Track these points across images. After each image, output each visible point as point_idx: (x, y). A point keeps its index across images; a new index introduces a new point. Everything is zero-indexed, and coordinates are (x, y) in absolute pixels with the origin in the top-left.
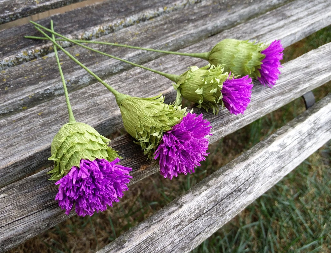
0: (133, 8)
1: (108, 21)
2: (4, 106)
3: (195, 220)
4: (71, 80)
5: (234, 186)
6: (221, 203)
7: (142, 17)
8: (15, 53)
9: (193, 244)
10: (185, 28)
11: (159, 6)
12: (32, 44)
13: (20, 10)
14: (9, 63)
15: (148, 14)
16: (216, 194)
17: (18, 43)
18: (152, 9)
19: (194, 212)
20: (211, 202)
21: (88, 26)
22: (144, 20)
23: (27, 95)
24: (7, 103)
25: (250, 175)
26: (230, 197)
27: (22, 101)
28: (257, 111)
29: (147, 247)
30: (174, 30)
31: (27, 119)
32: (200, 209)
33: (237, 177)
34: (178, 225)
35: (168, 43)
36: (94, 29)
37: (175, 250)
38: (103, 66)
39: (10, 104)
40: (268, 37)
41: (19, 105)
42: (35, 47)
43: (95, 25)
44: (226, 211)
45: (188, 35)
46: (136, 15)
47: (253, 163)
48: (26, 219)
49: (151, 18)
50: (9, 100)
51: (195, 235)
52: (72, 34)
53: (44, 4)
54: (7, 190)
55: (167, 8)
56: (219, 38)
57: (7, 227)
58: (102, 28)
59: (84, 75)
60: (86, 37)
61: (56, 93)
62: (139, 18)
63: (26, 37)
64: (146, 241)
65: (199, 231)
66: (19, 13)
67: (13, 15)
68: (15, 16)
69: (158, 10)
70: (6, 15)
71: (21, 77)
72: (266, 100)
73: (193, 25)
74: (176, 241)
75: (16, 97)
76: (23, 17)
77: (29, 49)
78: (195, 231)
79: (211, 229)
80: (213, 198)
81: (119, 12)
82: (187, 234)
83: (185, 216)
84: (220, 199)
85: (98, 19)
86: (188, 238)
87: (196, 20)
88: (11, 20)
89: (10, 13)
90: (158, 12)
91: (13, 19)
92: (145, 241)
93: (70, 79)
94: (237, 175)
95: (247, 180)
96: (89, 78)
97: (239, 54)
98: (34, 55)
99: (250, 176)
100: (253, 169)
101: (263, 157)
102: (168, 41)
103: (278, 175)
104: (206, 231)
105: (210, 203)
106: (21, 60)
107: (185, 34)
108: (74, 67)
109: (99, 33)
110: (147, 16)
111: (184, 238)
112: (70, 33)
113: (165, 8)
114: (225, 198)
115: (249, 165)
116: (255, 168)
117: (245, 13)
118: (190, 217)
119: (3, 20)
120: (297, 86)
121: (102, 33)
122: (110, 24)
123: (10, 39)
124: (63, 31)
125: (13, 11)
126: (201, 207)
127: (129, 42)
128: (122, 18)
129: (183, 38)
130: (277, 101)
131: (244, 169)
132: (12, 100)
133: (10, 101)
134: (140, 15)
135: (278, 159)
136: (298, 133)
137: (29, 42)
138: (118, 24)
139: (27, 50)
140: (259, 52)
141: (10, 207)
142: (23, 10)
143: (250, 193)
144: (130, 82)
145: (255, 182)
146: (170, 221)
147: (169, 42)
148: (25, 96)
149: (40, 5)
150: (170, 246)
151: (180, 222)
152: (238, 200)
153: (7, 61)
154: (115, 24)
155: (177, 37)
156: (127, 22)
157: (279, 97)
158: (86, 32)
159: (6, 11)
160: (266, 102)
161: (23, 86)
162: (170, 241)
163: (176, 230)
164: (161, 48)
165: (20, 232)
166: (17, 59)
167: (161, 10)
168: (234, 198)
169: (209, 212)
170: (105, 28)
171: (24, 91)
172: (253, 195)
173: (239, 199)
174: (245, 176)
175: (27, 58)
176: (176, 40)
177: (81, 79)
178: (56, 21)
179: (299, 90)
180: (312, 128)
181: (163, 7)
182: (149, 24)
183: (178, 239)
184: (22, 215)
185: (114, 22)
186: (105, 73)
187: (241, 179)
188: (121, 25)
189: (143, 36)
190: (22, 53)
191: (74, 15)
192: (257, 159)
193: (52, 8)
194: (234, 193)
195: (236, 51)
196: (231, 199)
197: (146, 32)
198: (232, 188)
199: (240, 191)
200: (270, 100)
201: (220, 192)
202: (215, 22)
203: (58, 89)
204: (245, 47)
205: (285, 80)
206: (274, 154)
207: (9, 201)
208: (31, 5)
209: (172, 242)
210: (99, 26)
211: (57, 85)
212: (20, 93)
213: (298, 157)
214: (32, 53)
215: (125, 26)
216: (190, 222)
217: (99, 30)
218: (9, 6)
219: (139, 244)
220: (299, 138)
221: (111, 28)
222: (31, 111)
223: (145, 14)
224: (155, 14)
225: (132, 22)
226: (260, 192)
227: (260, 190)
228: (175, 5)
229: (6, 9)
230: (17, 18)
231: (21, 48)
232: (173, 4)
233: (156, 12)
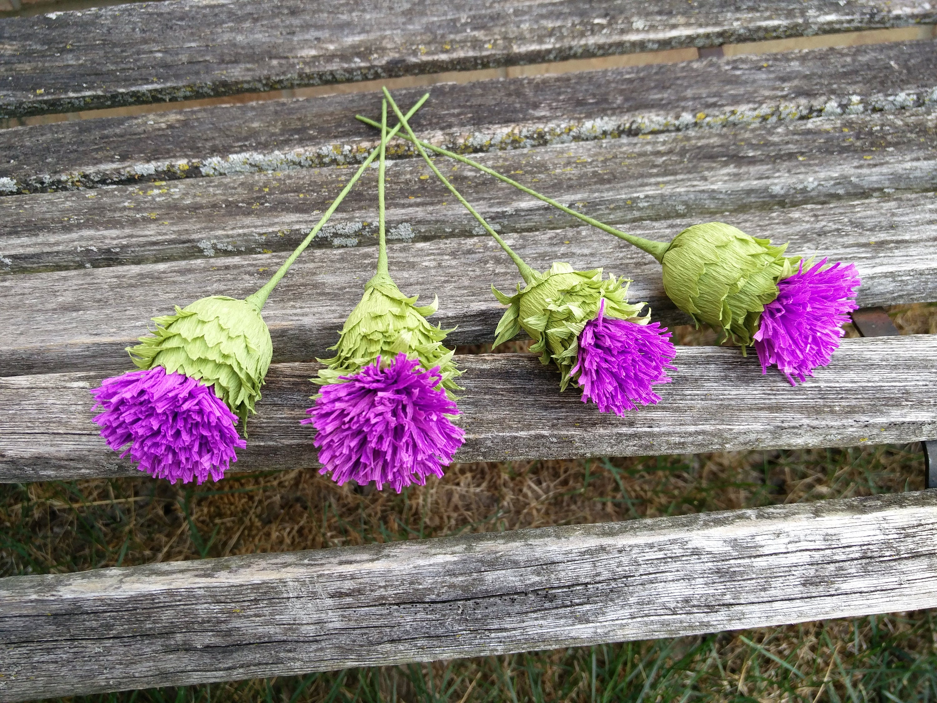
0: (619, 100)
1: (539, 119)
2: (228, 236)
3: (397, 604)
4: (371, 224)
5: (536, 579)
6: (484, 602)
7: (627, 125)
8: (319, 143)
9: (374, 656)
10: (706, 173)
11: (684, 109)
12: (359, 134)
13: (384, 62)
14: (302, 159)
15: (646, 121)
16: (475, 575)
17: (339, 125)
18: (662, 112)
19: (396, 587)
20: (452, 586)
21: (490, 123)
22: (633, 132)
23: (276, 229)
24: (235, 232)
25: (598, 574)
26: (513, 600)
27: (264, 237)
28: (700, 428)
29: (256, 601)
30: (674, 173)
31: (235, 272)
32: (416, 586)
33: (553, 563)
34: (347, 595)
35: (635, 200)
36: (499, 131)
37: (323, 644)
38: (450, 213)
39: (239, 235)
40: (914, 253)
41: (256, 241)
42: (360, 142)
43: (507, 122)
44: (492, 627)
45: (703, 191)
46: (614, 118)
47: (620, 552)
48: (84, 438)
49: (653, 133)
50: (242, 227)
51: (386, 639)
52: (448, 131)
53: (436, 57)
54: (96, 377)
55: (707, 116)
56: (771, 218)
57: (52, 437)
58: (516, 131)
59: (402, 222)
60: (475, 144)
61: (337, 242)
62: (619, 126)
63: (358, 116)
64: (258, 589)
65: (396, 633)
66: (382, 67)
67: (369, 68)
68: (372, 71)
69: (677, 117)
70: (353, 65)
71: (295, 191)
72: (751, 409)
73: (735, 170)
74: (331, 625)
75: (256, 227)
76: (390, 76)
77: (348, 143)
78: (388, 630)
79: (434, 647)
80: (461, 578)
81: (580, 103)
82: (364, 625)
83: (371, 585)
84: (480, 591)
85: (521, 110)
86: (362, 634)
87: (752, 161)
88: (365, 78)
89: (363, 65)
90: (677, 123)
91: (370, 77)
92: (255, 587)
93: (369, 220)
94: (556, 560)
95: (586, 584)
96: (413, 231)
97: (719, 269)
98: (355, 157)
99: (598, 579)
100: (614, 566)
101: (660, 550)
102: (635, 195)
103: (700, 617)
104: (419, 643)
105: (449, 587)
106: (327, 160)
107: (692, 189)
108: (397, 201)
109: (509, 141)
110: (643, 126)
111: (354, 629)
112: (442, 129)
113: (700, 115)
114: (501, 596)
115: (602, 549)
116: (620, 565)
117: (918, 174)
118: (382, 592)
119: (347, 75)
120: (884, 409)
121: (515, 143)
122: (541, 126)
123: (332, 114)
124: (435, 121)
125: (369, 61)
126: (420, 584)
127: (549, 175)
128: (575, 119)
129: (685, 198)
130: (785, 425)
131: (583, 554)
132: (246, 231)
133: (241, 231)
134: (625, 121)
135: (715, 577)
136: (821, 538)
137: (359, 129)
138: (558, 131)
139: (343, 144)
140: (775, 278)
141: (80, 407)
142: (388, 63)
143: (584, 619)
144: (468, 261)
145: (612, 600)
146: (330, 575)
147: (638, 198)
148: (270, 230)
149: (425, 58)
150: (313, 627)
151: (353, 591)
152: (536, 619)
153: (299, 155)
154: (552, 130)
155: (667, 190)
156: (583, 130)
157: (799, 416)
158: (477, 134)
159: (357, 60)
160: (744, 415)
161: (283, 210)
162: (315, 616)
163: (337, 601)
164: (612, 206)
165: (62, 455)
166: (319, 156)
167: (687, 117)
168: (524, 608)
169: (439, 605)
170: (525, 132)
171: (276, 220)
172: (593, 630)
173: (543, 618)
174: (582, 572)
175: (340, 158)
176: (662, 196)
177: (395, 228)
178: (437, 97)
179: (882, 420)
180: (888, 544)
181: (694, 111)
182: (629, 144)
183: (338, 625)
184: (84, 429)
185: (551, 125)
186: (454, 230)
187: (563, 573)
188: (568, 134)
189: (590, 169)
190: (331, 148)
191: (479, 91)
192: (638, 546)
193: (454, 69)
194: (532, 597)
195: (713, 258)
196: (517, 608)
197: (605, 161)
198: (528, 582)
199: (551, 601)
200: (763, 414)
201: (490, 577)
202: (801, 177)
203: (341, 235)
204: (744, 255)
205: (856, 379)
206: (705, 558)
207: (84, 396)
208: (409, 55)
209: (319, 622)
210: (513, 125)
211: (339, 226)
212: (267, 221)
213: (798, 603)
214: (350, 151)
215: (577, 138)
216: (381, 602)
217: (508, 135)
218: (366, 49)
219: (242, 585)
220: (822, 552)
221: (541, 136)
222: (256, 259)
223: (639, 120)
224: (666, 125)
225: (599, 132)
226: (619, 632)
227: (622, 626)
228: (733, 113)
229: (358, 55)
230: (377, 76)
231: (335, 137)
232: (728, 109)
233: (671, 119)
